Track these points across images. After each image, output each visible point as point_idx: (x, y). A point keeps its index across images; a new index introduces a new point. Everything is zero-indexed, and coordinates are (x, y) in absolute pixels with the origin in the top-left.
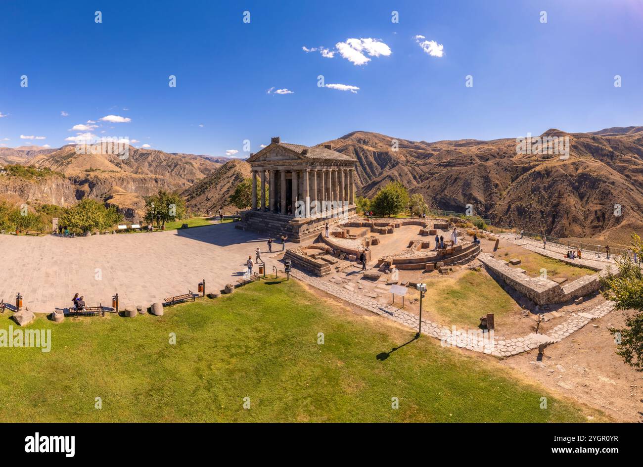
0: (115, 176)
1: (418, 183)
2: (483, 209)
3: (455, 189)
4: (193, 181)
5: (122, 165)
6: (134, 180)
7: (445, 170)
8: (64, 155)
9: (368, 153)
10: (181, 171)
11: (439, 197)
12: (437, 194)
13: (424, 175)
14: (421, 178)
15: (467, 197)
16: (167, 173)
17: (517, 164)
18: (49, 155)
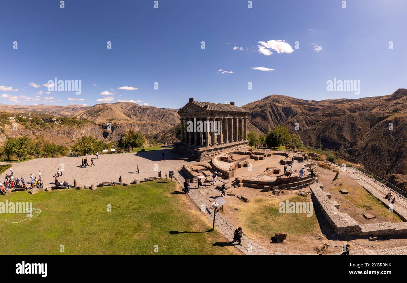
0: (127, 122)
1: (309, 126)
2: (349, 145)
3: (332, 131)
4: (174, 125)
5: (132, 116)
6: (139, 125)
7: (327, 119)
8: (95, 110)
9: (279, 108)
10: (167, 119)
11: (321, 136)
12: (320, 134)
13: (313, 122)
14: (311, 123)
15: (339, 137)
16: (159, 120)
17: (375, 115)
18: (86, 110)
